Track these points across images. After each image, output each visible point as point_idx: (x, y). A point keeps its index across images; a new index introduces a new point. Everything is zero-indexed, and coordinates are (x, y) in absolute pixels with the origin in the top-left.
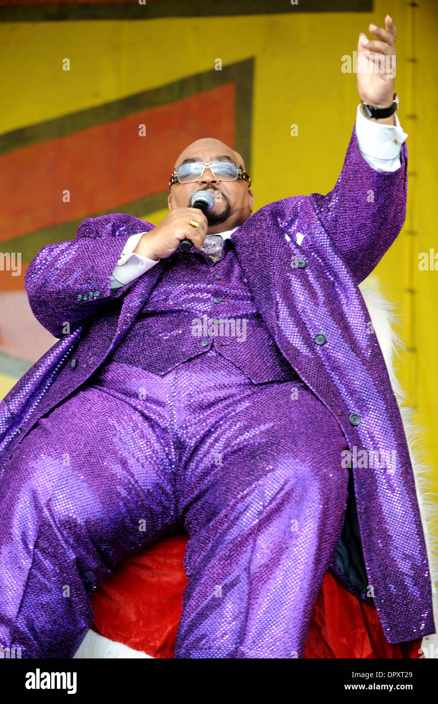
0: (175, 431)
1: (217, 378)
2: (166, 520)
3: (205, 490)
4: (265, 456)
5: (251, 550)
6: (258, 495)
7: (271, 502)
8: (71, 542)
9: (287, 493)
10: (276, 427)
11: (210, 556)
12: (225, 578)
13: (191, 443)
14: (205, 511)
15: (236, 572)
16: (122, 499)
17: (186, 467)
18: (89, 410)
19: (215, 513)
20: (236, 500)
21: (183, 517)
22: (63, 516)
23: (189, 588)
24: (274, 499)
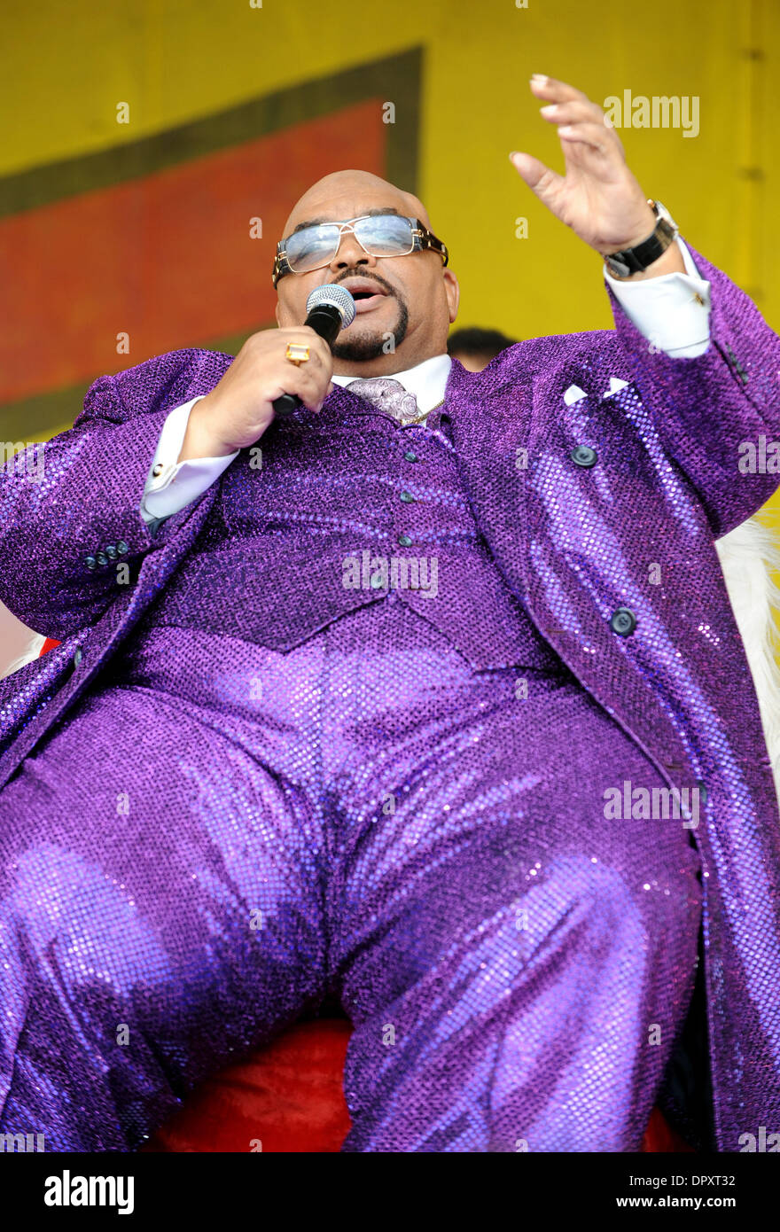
0: (325, 787)
1: (416, 669)
2: (304, 987)
3: (388, 924)
4: (523, 848)
5: (494, 1055)
6: (510, 936)
7: (537, 951)
8: (99, 1035)
9: (572, 931)
10: (546, 784)
11: (402, 1068)
12: (436, 1119)
13: (359, 814)
14: (389, 969)
15: (459, 1104)
16: (214, 941)
17: (346, 871)
18: (137, 743)
19: (413, 976)
20: (461, 947)
21: (339, 982)
22: (82, 978)
23: (354, 1137)
24: (545, 944)
